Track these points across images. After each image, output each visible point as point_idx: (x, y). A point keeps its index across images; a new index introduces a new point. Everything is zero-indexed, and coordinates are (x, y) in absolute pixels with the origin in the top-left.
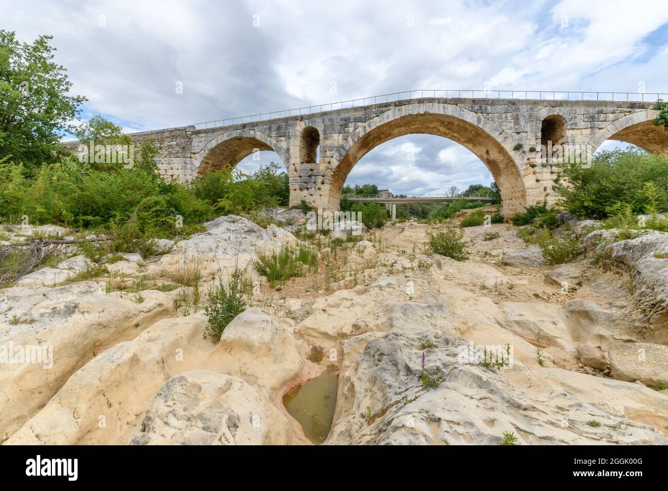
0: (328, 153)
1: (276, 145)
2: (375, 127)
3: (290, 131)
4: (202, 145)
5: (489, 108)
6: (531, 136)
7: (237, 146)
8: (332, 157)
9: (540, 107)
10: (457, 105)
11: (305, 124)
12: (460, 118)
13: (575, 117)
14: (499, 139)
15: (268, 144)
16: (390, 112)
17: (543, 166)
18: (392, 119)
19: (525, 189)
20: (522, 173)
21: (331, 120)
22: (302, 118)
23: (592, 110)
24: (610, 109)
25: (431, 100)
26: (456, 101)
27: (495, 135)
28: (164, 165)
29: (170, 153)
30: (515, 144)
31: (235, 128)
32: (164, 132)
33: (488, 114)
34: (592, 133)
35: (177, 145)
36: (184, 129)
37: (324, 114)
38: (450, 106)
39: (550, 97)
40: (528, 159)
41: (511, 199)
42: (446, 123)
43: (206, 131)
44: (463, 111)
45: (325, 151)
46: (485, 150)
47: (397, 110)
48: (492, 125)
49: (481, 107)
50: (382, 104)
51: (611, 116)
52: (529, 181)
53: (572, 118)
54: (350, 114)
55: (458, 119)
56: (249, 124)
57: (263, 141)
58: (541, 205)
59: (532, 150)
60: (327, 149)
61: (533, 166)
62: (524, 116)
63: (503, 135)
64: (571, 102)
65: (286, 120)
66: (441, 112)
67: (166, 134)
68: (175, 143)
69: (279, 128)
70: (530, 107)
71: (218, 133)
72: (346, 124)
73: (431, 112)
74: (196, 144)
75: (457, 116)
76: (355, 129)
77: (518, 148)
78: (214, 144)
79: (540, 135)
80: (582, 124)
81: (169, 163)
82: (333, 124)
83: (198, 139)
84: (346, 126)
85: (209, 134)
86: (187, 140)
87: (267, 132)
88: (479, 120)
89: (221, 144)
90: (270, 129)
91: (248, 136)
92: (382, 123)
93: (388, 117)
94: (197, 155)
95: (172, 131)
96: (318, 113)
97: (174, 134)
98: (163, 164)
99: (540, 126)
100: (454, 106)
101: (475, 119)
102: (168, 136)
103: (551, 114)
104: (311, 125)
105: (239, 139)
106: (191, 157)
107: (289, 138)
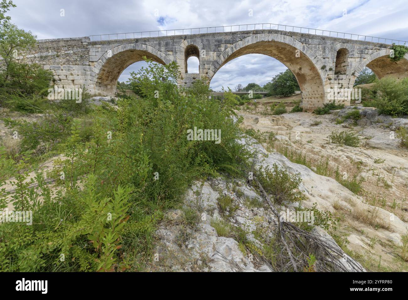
0: (206, 66)
1: (165, 58)
2: (239, 48)
3: (177, 47)
4: (99, 55)
5: (310, 40)
6: (331, 60)
8: (209, 69)
9: (337, 43)
10: (291, 36)
11: (188, 42)
12: (293, 46)
13: (354, 51)
14: (314, 62)
15: (159, 56)
16: (250, 38)
17: (335, 79)
18: (251, 43)
19: (324, 93)
20: (324, 83)
21: (208, 40)
22: (185, 37)
23: (362, 47)
24: (371, 47)
25: (276, 32)
26: (292, 34)
27: (312, 59)
28: (64, 71)
29: (68, 61)
30: (322, 65)
31: (129, 41)
32: (59, 42)
33: (309, 44)
34: (360, 61)
35: (74, 53)
36: (80, 40)
37: (203, 35)
38: (288, 37)
39: (341, 36)
40: (328, 75)
42: (281, 48)
43: (102, 43)
44: (295, 41)
45: (204, 65)
46: (299, 67)
47: (254, 37)
48: (311, 52)
49: (306, 40)
50: (245, 31)
51: (371, 51)
52: (327, 89)
53: (352, 51)
54: (222, 37)
55: (291, 46)
56: (141, 39)
57: (154, 54)
58: (332, 102)
59: (331, 69)
60: (205, 63)
61: (330, 79)
62: (328, 48)
63: (316, 59)
64: (353, 41)
65: (173, 38)
66: (282, 41)
67: (62, 44)
68: (72, 52)
69: (167, 44)
70: (332, 42)
71: (114, 45)
72: (219, 45)
73: (276, 40)
74: (94, 54)
75: (291, 44)
76: (225, 49)
77: (323, 68)
78: (110, 54)
79: (335, 60)
80: (356, 55)
81: (69, 70)
82: (209, 44)
83: (94, 50)
84: (219, 46)
85: (105, 46)
86: (84, 50)
87: (157, 47)
88: (304, 48)
89: (117, 55)
90: (159, 44)
91: (141, 49)
92: (244, 46)
93: (248, 42)
94: (95, 63)
95: (67, 41)
96: (198, 35)
97: (70, 43)
98: (62, 70)
99: (336, 54)
100: (290, 37)
101: (302, 47)
102: (64, 45)
103: (342, 47)
104: (192, 43)
105: (132, 51)
106: (89, 65)
107: (176, 53)
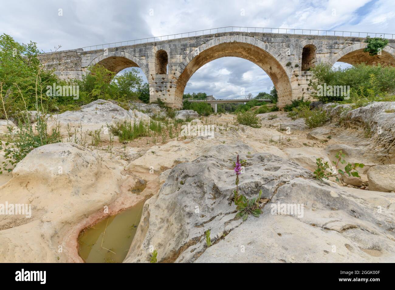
0: (174, 68)
1: (139, 62)
2: (203, 50)
3: (148, 52)
4: (88, 62)
5: (272, 39)
6: (296, 57)
7: (114, 63)
8: (176, 70)
9: (302, 40)
10: (253, 37)
11: (158, 48)
12: (255, 45)
13: (322, 46)
14: (278, 59)
15: (134, 61)
16: (212, 41)
17: (303, 76)
18: (214, 45)
19: (292, 90)
20: (290, 80)
21: (175, 45)
22: (155, 44)
23: (331, 42)
24: (341, 41)
25: (238, 34)
26: (253, 35)
27: (275, 56)
28: (63, 76)
29: (67, 68)
30: (287, 62)
31: (111, 50)
32: (61, 53)
33: (272, 43)
34: (331, 56)
35: (71, 62)
36: (75, 51)
37: (170, 41)
38: (249, 37)
39: (307, 33)
40: (294, 72)
41: (284, 97)
42: (247, 49)
43: (91, 52)
44: (257, 41)
45: (172, 66)
46: (269, 67)
47: (217, 39)
48: (274, 50)
49: (268, 39)
50: (207, 35)
51: (341, 46)
52: (294, 85)
53: (319, 47)
54: (187, 41)
55: (254, 46)
56: (120, 48)
57: (130, 59)
58: (300, 99)
59: (297, 66)
60: (173, 65)
61: (297, 76)
62: (293, 45)
63: (280, 57)
64: (320, 36)
65: (145, 45)
66: (244, 42)
67: (63, 55)
68: (69, 61)
69: (140, 51)
70: (296, 39)
71: (99, 54)
72: (185, 48)
73: (238, 41)
74: (85, 61)
75: (253, 44)
76: (191, 52)
77: (289, 64)
78: (97, 61)
79: (301, 56)
80: (325, 50)
81: (67, 75)
82: (176, 48)
83: (85, 58)
84: (184, 49)
85: (93, 55)
86: (78, 58)
87: (133, 53)
88: (266, 47)
89: (101, 61)
90: (135, 51)
91: (120, 56)
92: (208, 48)
93: (211, 44)
94: (86, 69)
95: (67, 52)
96: (166, 41)
97: (69, 54)
98: (62, 75)
99: (302, 51)
100: (252, 37)
101: (264, 46)
102: (64, 55)
103: (308, 44)
104: (162, 48)
105: (114, 58)
106: (81, 70)
107: (148, 57)
